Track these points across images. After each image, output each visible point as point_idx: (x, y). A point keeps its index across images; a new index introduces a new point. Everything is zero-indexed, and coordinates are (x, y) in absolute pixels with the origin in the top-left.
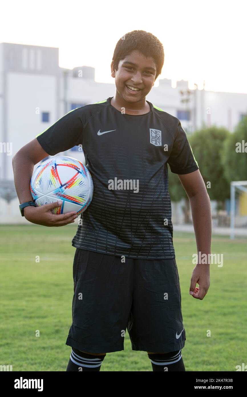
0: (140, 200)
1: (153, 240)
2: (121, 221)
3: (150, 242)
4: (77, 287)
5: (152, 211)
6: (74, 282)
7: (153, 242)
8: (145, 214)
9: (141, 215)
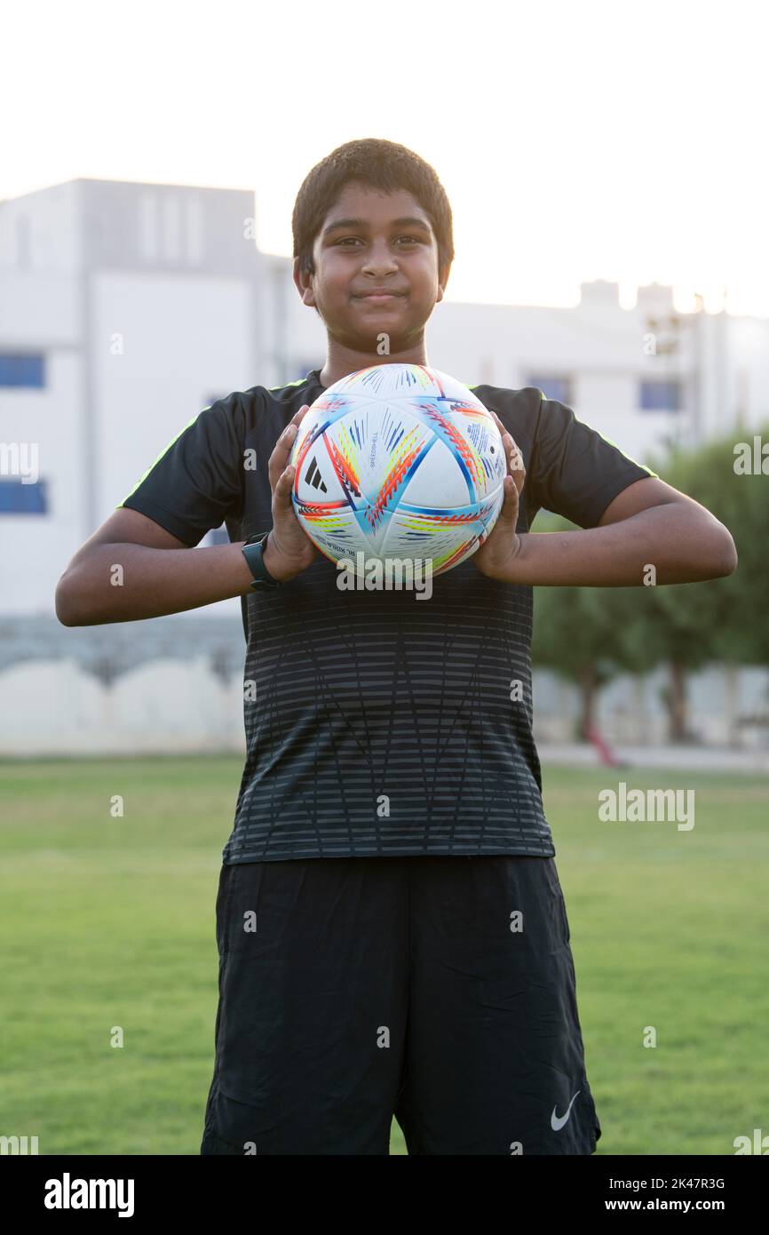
0: (438, 659)
1: (488, 790)
2: (386, 733)
3: (480, 798)
4: (227, 971)
5: (477, 694)
6: (220, 954)
7: (490, 799)
8: (458, 703)
9: (447, 708)
